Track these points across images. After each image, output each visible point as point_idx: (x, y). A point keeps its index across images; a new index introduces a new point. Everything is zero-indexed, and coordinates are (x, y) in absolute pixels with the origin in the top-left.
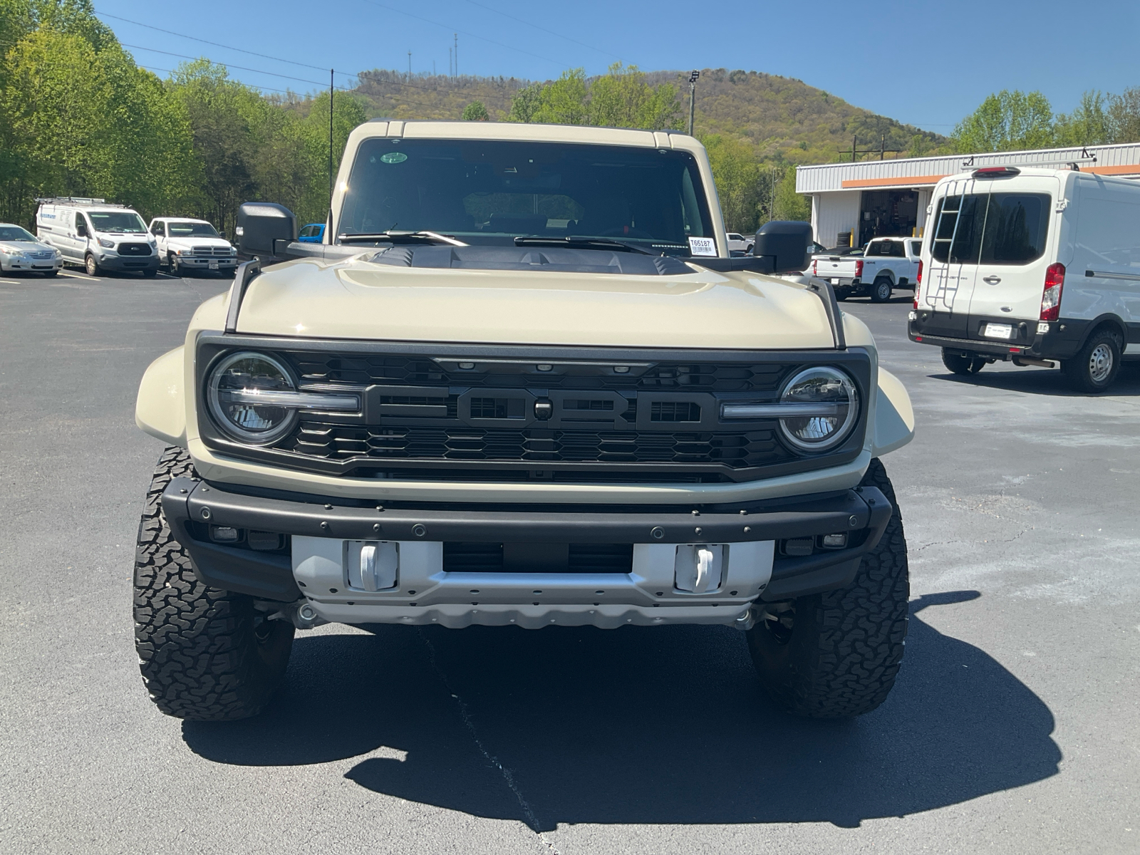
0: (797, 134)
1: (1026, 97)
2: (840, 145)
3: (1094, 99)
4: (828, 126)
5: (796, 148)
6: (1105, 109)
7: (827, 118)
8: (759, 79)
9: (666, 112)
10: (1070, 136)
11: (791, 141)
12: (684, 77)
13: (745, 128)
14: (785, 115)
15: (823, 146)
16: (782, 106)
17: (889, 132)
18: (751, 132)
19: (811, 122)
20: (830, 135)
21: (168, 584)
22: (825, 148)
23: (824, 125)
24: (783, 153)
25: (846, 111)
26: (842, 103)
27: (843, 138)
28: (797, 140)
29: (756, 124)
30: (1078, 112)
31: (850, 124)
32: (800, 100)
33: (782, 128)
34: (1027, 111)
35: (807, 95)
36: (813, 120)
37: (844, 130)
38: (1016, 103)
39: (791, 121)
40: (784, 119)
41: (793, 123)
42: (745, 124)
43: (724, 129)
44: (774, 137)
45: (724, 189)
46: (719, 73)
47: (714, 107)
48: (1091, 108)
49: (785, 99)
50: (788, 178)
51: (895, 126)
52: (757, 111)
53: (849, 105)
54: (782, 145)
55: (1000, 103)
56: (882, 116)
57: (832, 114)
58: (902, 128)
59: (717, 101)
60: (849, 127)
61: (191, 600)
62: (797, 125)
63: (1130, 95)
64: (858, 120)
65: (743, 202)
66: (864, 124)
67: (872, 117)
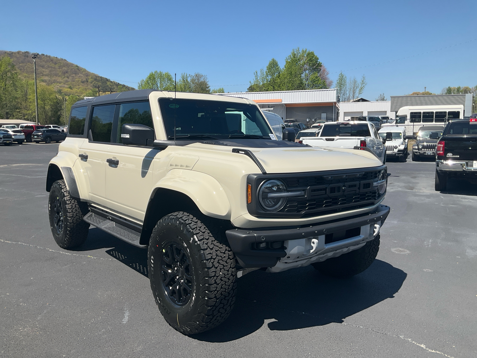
0: (67, 82)
1: (164, 74)
2: (86, 88)
3: (185, 76)
4: (80, 80)
5: (67, 88)
6: (189, 80)
7: (79, 76)
8: (46, 58)
9: (7, 69)
10: (179, 89)
11: (64, 85)
12: (8, 54)
13: (42, 78)
14: (60, 74)
15: (79, 88)
16: (58, 70)
17: (107, 84)
18: (45, 80)
19: (73, 78)
20: (82, 84)
21: (221, 273)
22: (80, 89)
23: (78, 79)
24: (62, 90)
25: (87, 74)
26: (85, 70)
27: (87, 85)
28: (67, 85)
29: (47, 77)
30: (180, 80)
31: (90, 80)
32: (66, 68)
33: (59, 79)
34: (165, 79)
35: (69, 66)
36: (73, 77)
37: (87, 81)
38: (161, 76)
39: (63, 77)
40: (60, 75)
41: (64, 77)
42: (41, 76)
43: (32, 78)
44: (56, 83)
45: (42, 105)
46: (26, 53)
47: (25, 68)
48: (185, 79)
49: (59, 67)
50: (69, 101)
51: (109, 81)
52: (47, 71)
53: (88, 71)
54: (61, 87)
55: (155, 76)
56: (103, 77)
57: (81, 75)
58: (111, 82)
59: (27, 66)
60: (90, 81)
61: (228, 277)
62: (66, 79)
63: (196, 75)
64: (93, 78)
65: (51, 111)
66: (96, 80)
67: (99, 77)
